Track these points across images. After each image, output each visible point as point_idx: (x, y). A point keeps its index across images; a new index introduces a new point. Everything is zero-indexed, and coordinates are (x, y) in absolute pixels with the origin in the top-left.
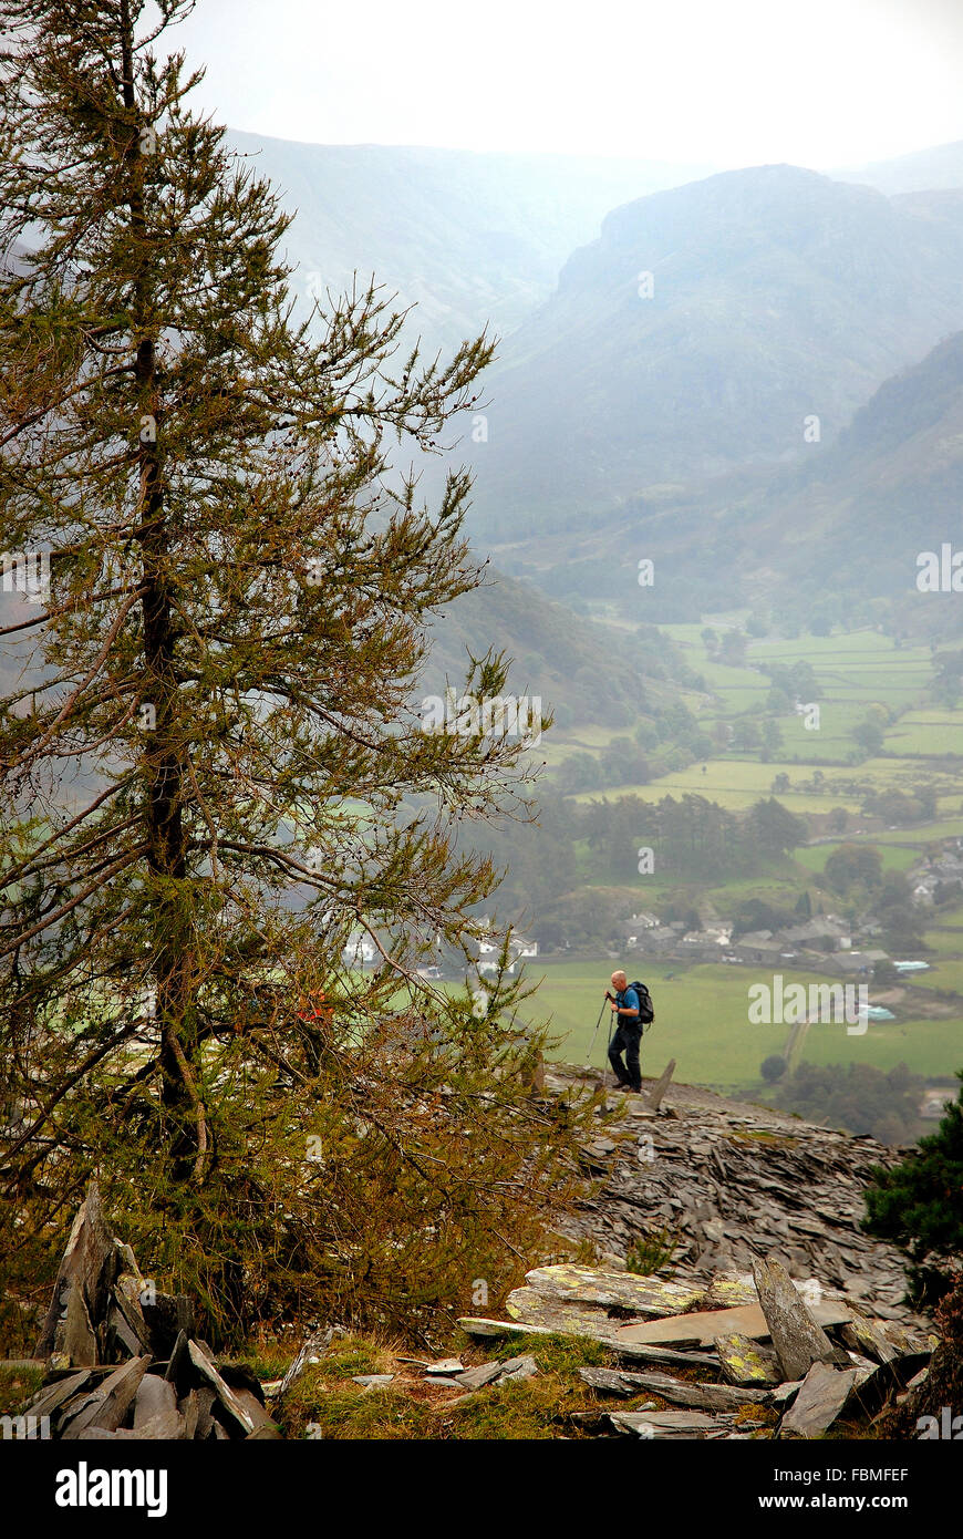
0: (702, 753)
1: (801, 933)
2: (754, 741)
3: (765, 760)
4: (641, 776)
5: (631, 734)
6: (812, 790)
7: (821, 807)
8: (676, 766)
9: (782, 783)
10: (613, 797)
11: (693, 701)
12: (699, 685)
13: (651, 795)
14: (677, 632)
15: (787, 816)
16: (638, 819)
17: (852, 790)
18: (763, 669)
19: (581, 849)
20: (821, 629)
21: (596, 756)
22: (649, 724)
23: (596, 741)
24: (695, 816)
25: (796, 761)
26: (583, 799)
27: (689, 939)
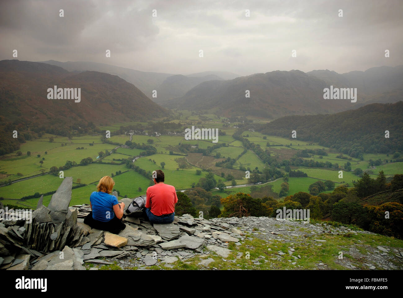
0: (174, 119)
1: (182, 133)
2: (178, 118)
3: (179, 120)
4: (169, 121)
5: (168, 118)
6: (182, 122)
7: (183, 124)
8: (172, 120)
9: (180, 121)
10: (167, 122)
11: (173, 115)
12: (174, 114)
13: (170, 122)
14: (172, 110)
15: (181, 124)
16: (169, 124)
17: (185, 122)
18: (179, 113)
19: (164, 126)
20: (183, 110)
21: (166, 119)
22: (170, 117)
23: (166, 118)
24: (174, 124)
25: (181, 120)
26: (165, 123)
27: (173, 134)
